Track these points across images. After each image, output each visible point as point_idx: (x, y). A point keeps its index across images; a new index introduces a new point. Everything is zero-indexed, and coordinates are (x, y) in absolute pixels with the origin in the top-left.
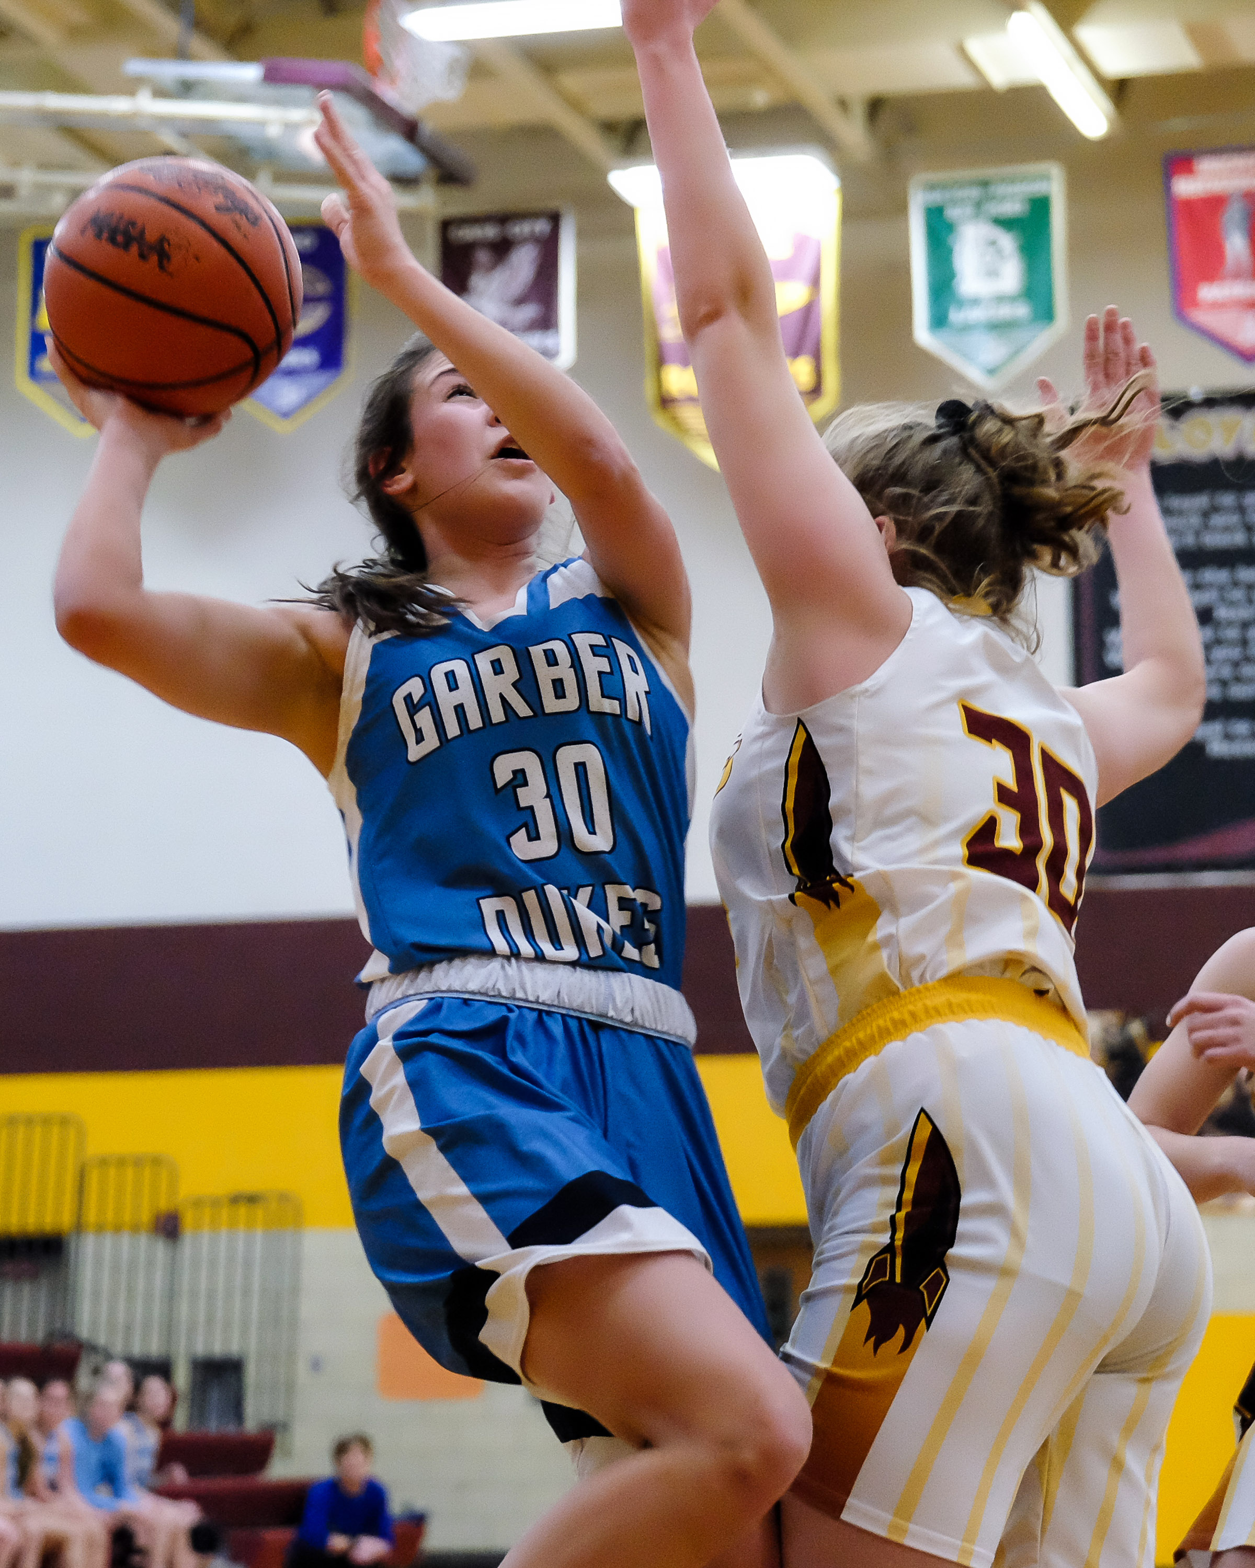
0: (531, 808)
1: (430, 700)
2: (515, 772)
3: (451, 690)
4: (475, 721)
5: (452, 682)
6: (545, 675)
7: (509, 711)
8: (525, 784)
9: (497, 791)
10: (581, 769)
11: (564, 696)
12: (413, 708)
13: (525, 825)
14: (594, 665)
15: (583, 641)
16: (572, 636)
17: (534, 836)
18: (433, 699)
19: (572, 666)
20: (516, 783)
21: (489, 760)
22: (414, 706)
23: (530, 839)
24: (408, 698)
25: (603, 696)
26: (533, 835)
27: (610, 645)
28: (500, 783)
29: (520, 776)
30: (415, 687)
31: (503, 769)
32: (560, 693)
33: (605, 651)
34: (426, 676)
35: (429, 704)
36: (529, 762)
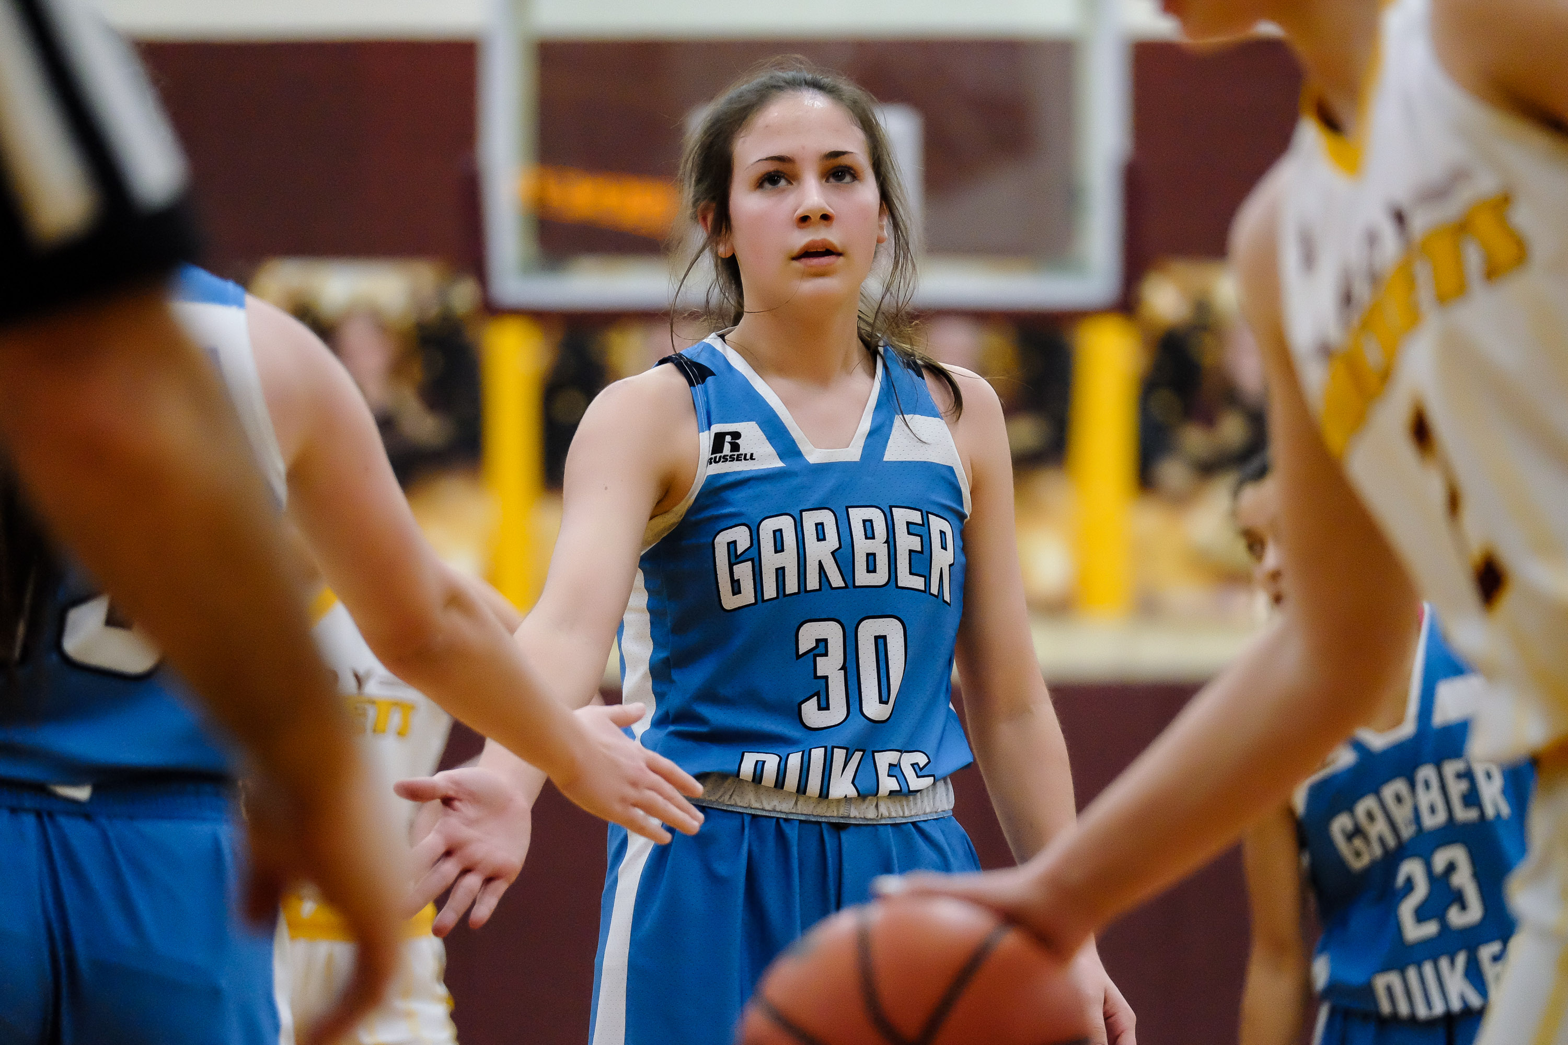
0: (826, 678)
1: (754, 556)
2: (818, 641)
3: (776, 552)
4: (792, 586)
5: (779, 544)
6: (862, 546)
7: (824, 579)
8: (826, 654)
9: (798, 657)
10: (881, 641)
11: (874, 571)
12: (735, 558)
13: (817, 694)
14: (906, 542)
15: (902, 516)
16: (893, 509)
17: (824, 706)
18: (757, 556)
19: (887, 542)
20: (816, 652)
21: (796, 626)
22: (737, 557)
23: (820, 709)
24: (732, 545)
25: (911, 573)
26: (823, 704)
27: (925, 524)
28: (803, 649)
29: (822, 645)
30: (741, 536)
31: (808, 636)
32: (871, 568)
33: (919, 530)
34: (754, 528)
35: (752, 560)
36: (832, 632)
